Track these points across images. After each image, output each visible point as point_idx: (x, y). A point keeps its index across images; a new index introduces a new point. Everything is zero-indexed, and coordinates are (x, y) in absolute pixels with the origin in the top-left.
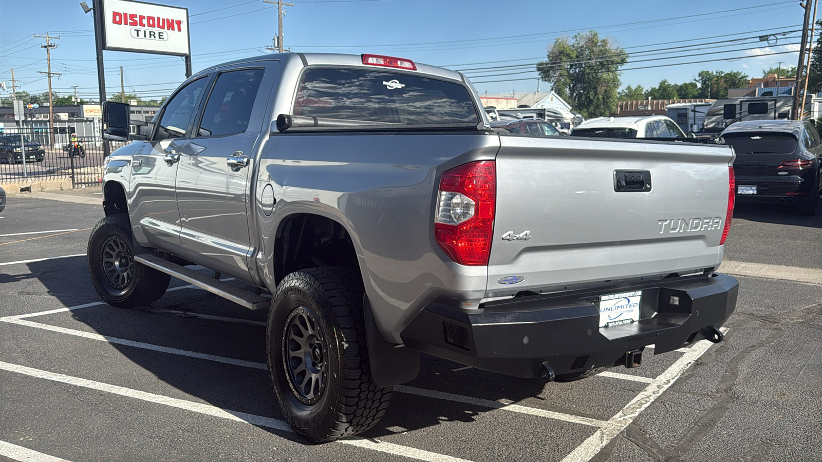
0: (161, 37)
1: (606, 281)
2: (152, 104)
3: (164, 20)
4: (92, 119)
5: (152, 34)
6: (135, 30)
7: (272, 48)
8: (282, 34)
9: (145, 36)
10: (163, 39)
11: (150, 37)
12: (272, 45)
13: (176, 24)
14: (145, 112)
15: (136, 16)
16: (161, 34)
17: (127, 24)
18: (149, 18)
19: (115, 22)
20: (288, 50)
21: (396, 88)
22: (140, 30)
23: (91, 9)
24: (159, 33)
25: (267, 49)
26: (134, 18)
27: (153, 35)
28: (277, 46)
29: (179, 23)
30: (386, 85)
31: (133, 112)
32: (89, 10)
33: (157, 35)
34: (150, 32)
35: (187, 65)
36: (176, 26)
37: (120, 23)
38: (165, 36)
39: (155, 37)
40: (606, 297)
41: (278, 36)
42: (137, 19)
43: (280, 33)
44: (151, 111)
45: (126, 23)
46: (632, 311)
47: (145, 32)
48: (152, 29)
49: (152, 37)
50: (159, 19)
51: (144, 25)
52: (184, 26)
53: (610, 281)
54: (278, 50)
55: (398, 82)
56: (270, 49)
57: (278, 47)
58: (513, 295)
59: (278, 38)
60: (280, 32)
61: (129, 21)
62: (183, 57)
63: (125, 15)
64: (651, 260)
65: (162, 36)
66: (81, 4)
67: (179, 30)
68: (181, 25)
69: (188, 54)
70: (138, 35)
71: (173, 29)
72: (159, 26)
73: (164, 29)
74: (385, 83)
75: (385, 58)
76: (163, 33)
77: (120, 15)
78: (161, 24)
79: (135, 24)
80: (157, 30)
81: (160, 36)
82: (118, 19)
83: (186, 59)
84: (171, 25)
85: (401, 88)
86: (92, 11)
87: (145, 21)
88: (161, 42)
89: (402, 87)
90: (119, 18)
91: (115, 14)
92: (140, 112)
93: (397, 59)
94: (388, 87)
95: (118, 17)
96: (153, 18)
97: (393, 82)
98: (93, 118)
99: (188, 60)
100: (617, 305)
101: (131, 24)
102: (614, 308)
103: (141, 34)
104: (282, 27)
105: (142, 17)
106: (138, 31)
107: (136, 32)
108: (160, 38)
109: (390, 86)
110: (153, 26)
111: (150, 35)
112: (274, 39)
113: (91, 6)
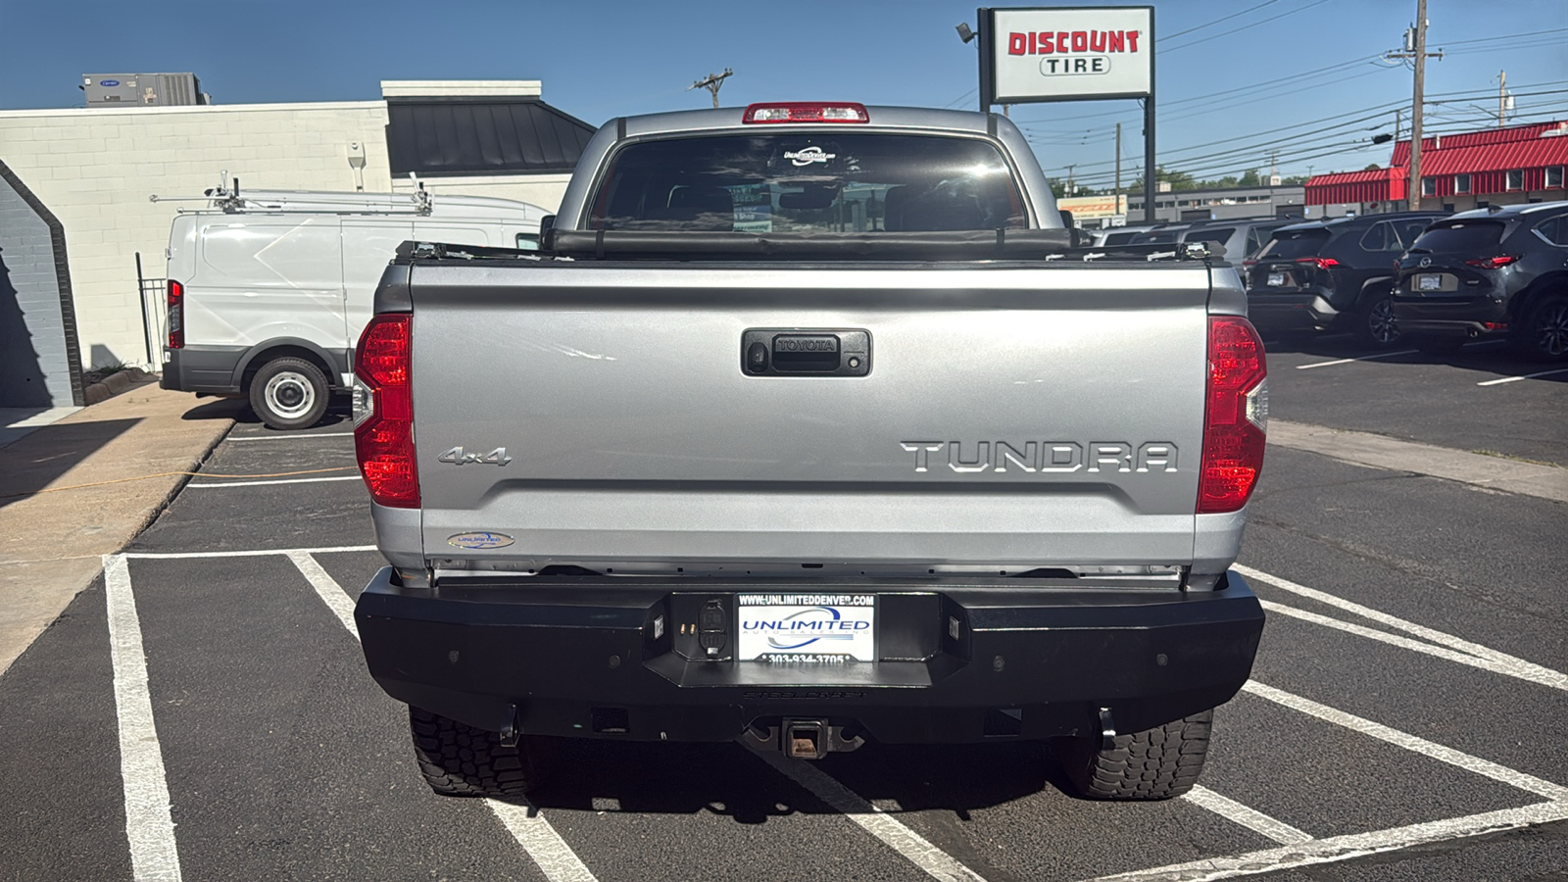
0: (1097, 67)
1: (804, 566)
2: (1226, 185)
3: (1104, 35)
4: (1098, 222)
5: (1079, 64)
6: (1049, 61)
7: (1401, 52)
8: (1425, 22)
9: (1067, 69)
10: (1101, 70)
11: (1076, 70)
12: (1402, 46)
13: (1128, 38)
14: (1182, 203)
15: (1051, 35)
16: (1097, 62)
17: (1034, 53)
18: (1076, 35)
19: (1013, 51)
20: (1439, 52)
21: (814, 162)
22: (1057, 61)
23: (975, 34)
24: (1094, 60)
25: (1388, 57)
26: (1049, 40)
27: (1083, 66)
28: (1411, 48)
29: (1133, 36)
30: (791, 159)
31: (1160, 205)
32: (972, 37)
33: (1089, 65)
34: (1077, 61)
35: (1146, 114)
36: (1127, 43)
37: (1021, 52)
38: (1104, 65)
39: (1085, 69)
40: (751, 599)
41: (1415, 26)
42: (1054, 41)
43: (1421, 21)
44: (1193, 201)
45: (1032, 51)
46: (851, 637)
47: (1067, 62)
48: (1080, 55)
49: (1080, 69)
50: (1094, 33)
51: (1065, 50)
52: (1144, 42)
53: (821, 566)
54: (1414, 55)
55: (819, 150)
56: (1394, 56)
57: (1414, 50)
58: (531, 571)
59: (1415, 31)
60: (1421, 19)
61: (1039, 45)
62: (1140, 101)
63: (1032, 35)
64: (900, 531)
65: (1100, 65)
66: (957, 28)
67: (1134, 48)
68: (1137, 40)
69: (1149, 92)
70: (1053, 70)
71: (1122, 50)
72: (1094, 48)
73: (1103, 50)
74: (789, 155)
75: (792, 106)
76: (1100, 60)
77: (1022, 37)
78: (1098, 43)
79: (1049, 49)
80: (1089, 55)
81: (1094, 65)
82: (1018, 46)
83: (1146, 103)
84: (1116, 42)
85: (824, 160)
86: (976, 37)
87: (1067, 43)
88: (1097, 76)
89: (828, 159)
90: (1021, 44)
91: (1014, 37)
92: (1171, 204)
93: (821, 106)
94: (795, 162)
95: (1018, 42)
96: (1083, 35)
97: (808, 152)
98: (1101, 220)
99: (1150, 103)
100: (797, 619)
101: (1042, 51)
102: (787, 624)
103: (1060, 67)
104: (1425, 8)
105: (1062, 36)
106: (1053, 62)
107: (1050, 64)
108: (1094, 69)
109: (798, 161)
110: (1083, 49)
111: (1077, 66)
112: (1406, 36)
113: (974, 29)
